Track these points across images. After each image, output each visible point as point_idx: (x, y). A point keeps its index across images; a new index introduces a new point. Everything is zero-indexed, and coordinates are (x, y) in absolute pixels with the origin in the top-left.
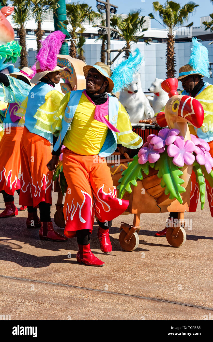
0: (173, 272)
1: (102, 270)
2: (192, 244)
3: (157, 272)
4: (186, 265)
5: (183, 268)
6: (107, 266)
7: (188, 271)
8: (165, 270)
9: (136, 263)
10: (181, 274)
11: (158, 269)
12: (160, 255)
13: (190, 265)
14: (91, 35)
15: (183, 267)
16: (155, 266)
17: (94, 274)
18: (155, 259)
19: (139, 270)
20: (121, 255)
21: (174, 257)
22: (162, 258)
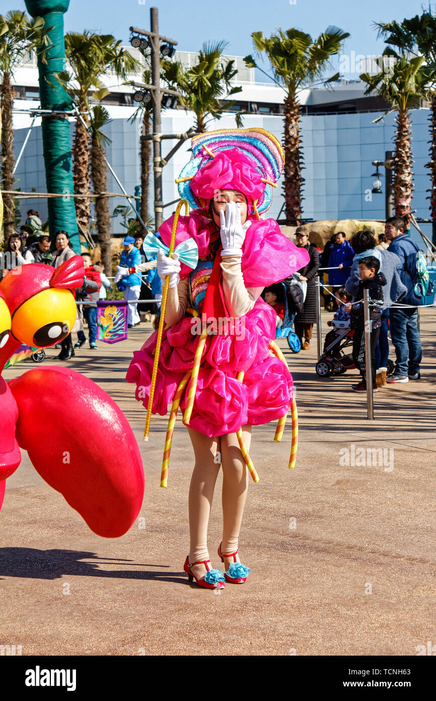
0: (251, 644)
1: (100, 640)
2: (299, 577)
3: (217, 645)
4: (281, 628)
5: (273, 635)
6: (111, 631)
7: (282, 640)
8: (234, 640)
9: (175, 623)
10: (268, 648)
11: (219, 637)
12: (227, 603)
13: (288, 627)
14: (126, 98)
15: (273, 631)
16: (214, 630)
17: (83, 649)
18: (216, 614)
19: (179, 640)
20: (144, 604)
21: (257, 609)
22: (230, 613)
